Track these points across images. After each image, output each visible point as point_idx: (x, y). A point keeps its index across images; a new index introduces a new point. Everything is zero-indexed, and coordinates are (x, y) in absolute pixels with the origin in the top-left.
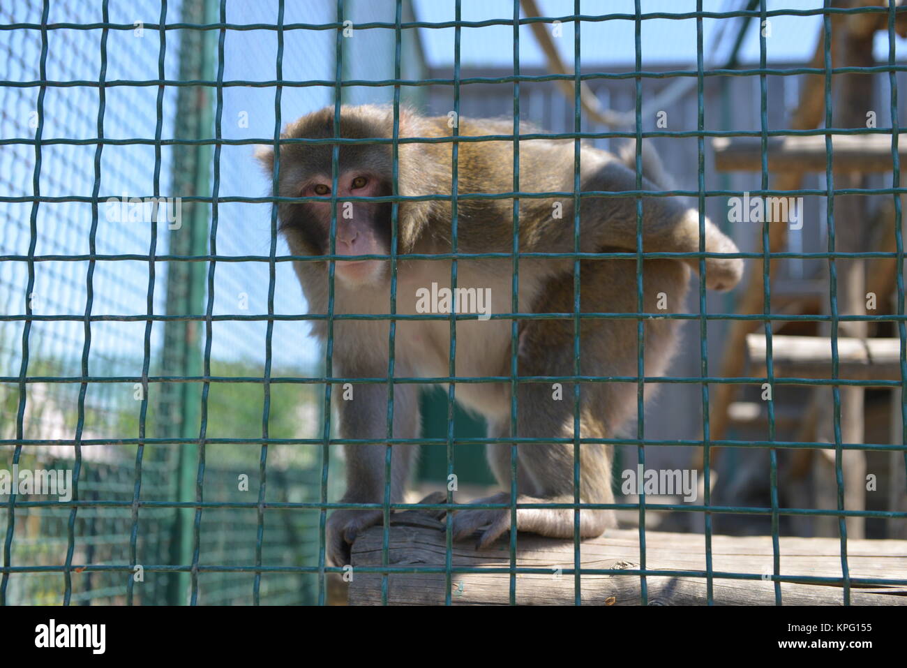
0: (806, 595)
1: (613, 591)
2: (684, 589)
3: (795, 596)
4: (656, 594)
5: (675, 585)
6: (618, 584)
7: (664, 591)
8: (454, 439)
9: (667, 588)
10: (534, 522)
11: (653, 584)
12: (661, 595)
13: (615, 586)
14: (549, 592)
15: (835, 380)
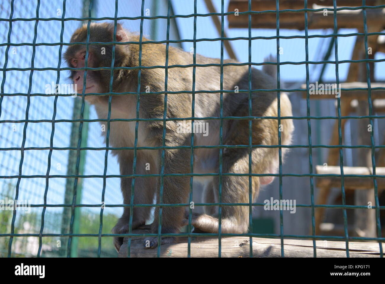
0: (332, 254)
1: (241, 253)
2: (274, 252)
3: (327, 255)
4: (261, 254)
5: (270, 250)
6: (243, 250)
7: (265, 253)
8: (164, 175)
9: (266, 251)
10: (208, 226)
11: (259, 249)
12: (263, 255)
13: (242, 251)
14: (212, 254)
15: (340, 146)
